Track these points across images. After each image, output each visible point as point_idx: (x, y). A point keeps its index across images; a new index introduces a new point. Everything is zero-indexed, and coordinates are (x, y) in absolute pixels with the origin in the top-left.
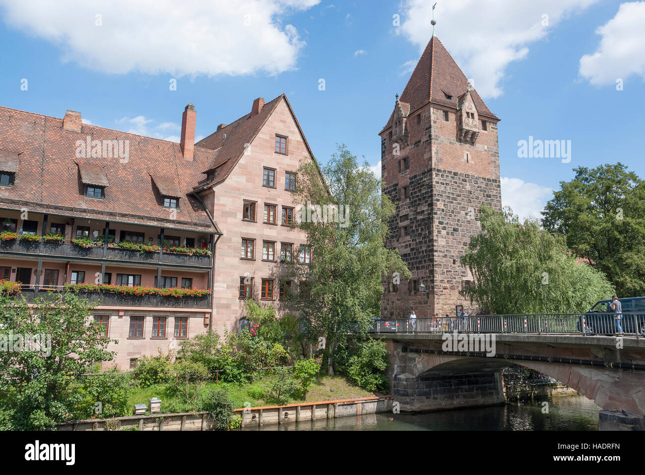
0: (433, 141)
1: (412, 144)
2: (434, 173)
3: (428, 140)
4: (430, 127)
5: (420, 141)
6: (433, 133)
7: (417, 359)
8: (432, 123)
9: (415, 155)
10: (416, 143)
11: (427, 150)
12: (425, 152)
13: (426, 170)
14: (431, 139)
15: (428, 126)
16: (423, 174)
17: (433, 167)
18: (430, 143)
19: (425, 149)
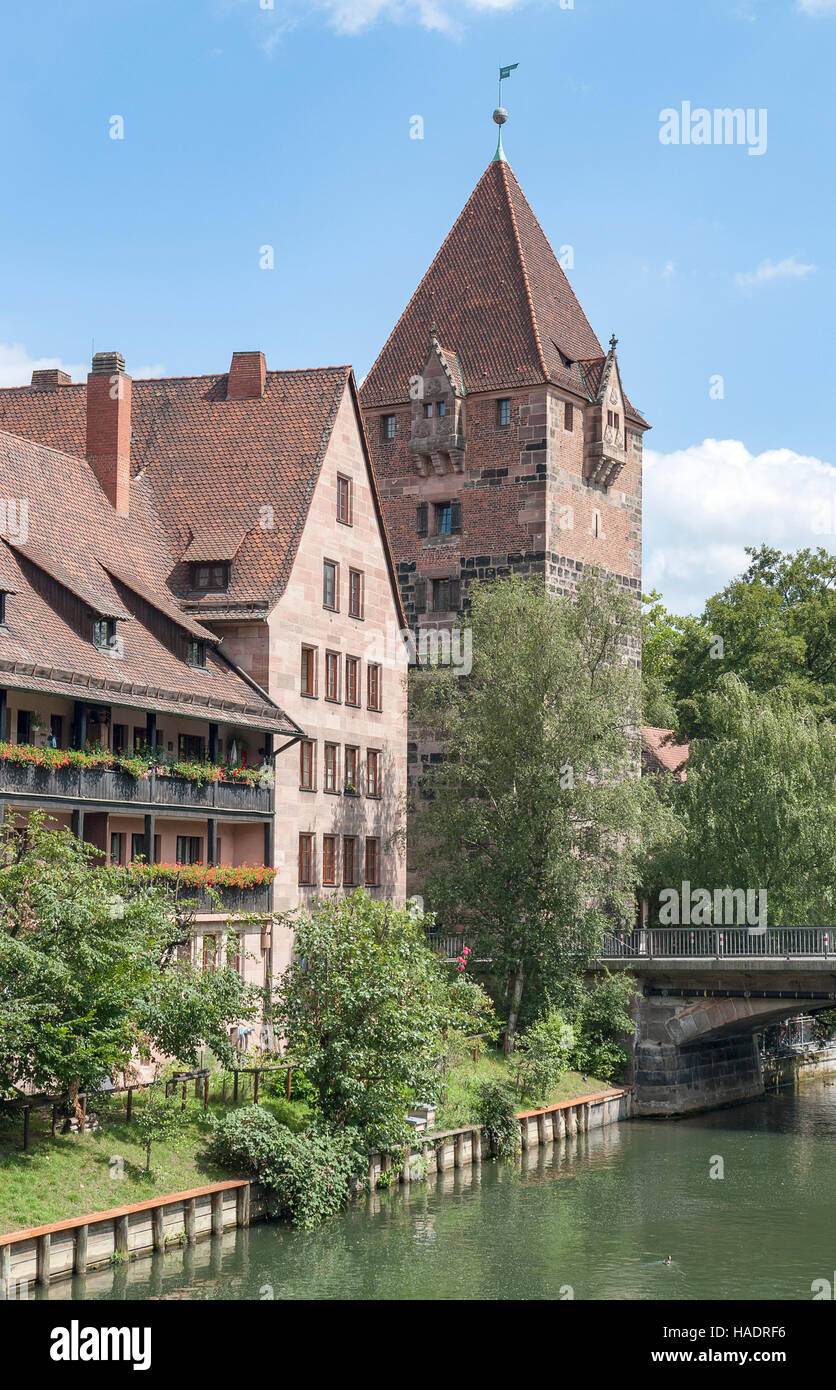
0: (549, 482)
1: (473, 473)
2: (548, 563)
3: (534, 478)
4: (543, 445)
5: (504, 473)
6: (549, 463)
7: (678, 1010)
8: (549, 438)
9: (485, 505)
10: (487, 474)
11: (529, 502)
12: (522, 505)
13: (523, 553)
14: (543, 477)
15: (534, 440)
16: (511, 560)
17: (547, 550)
18: (543, 486)
19: (526, 496)
